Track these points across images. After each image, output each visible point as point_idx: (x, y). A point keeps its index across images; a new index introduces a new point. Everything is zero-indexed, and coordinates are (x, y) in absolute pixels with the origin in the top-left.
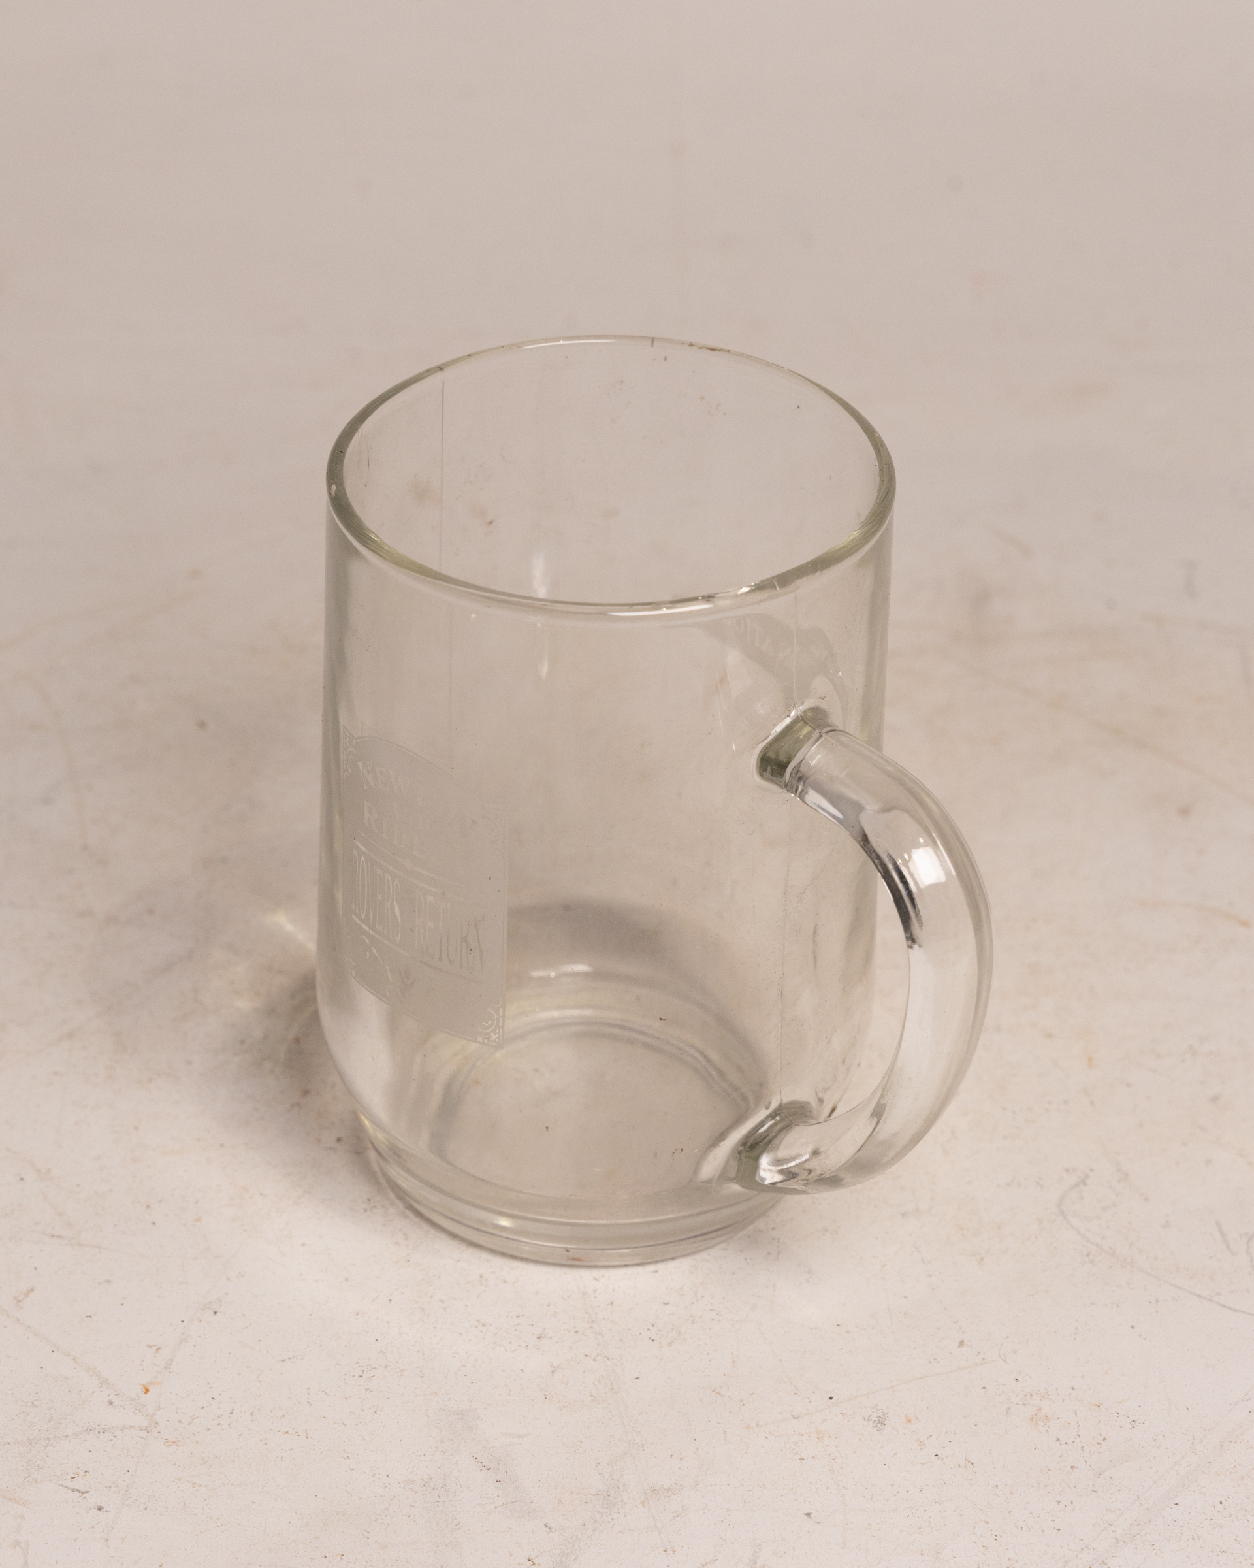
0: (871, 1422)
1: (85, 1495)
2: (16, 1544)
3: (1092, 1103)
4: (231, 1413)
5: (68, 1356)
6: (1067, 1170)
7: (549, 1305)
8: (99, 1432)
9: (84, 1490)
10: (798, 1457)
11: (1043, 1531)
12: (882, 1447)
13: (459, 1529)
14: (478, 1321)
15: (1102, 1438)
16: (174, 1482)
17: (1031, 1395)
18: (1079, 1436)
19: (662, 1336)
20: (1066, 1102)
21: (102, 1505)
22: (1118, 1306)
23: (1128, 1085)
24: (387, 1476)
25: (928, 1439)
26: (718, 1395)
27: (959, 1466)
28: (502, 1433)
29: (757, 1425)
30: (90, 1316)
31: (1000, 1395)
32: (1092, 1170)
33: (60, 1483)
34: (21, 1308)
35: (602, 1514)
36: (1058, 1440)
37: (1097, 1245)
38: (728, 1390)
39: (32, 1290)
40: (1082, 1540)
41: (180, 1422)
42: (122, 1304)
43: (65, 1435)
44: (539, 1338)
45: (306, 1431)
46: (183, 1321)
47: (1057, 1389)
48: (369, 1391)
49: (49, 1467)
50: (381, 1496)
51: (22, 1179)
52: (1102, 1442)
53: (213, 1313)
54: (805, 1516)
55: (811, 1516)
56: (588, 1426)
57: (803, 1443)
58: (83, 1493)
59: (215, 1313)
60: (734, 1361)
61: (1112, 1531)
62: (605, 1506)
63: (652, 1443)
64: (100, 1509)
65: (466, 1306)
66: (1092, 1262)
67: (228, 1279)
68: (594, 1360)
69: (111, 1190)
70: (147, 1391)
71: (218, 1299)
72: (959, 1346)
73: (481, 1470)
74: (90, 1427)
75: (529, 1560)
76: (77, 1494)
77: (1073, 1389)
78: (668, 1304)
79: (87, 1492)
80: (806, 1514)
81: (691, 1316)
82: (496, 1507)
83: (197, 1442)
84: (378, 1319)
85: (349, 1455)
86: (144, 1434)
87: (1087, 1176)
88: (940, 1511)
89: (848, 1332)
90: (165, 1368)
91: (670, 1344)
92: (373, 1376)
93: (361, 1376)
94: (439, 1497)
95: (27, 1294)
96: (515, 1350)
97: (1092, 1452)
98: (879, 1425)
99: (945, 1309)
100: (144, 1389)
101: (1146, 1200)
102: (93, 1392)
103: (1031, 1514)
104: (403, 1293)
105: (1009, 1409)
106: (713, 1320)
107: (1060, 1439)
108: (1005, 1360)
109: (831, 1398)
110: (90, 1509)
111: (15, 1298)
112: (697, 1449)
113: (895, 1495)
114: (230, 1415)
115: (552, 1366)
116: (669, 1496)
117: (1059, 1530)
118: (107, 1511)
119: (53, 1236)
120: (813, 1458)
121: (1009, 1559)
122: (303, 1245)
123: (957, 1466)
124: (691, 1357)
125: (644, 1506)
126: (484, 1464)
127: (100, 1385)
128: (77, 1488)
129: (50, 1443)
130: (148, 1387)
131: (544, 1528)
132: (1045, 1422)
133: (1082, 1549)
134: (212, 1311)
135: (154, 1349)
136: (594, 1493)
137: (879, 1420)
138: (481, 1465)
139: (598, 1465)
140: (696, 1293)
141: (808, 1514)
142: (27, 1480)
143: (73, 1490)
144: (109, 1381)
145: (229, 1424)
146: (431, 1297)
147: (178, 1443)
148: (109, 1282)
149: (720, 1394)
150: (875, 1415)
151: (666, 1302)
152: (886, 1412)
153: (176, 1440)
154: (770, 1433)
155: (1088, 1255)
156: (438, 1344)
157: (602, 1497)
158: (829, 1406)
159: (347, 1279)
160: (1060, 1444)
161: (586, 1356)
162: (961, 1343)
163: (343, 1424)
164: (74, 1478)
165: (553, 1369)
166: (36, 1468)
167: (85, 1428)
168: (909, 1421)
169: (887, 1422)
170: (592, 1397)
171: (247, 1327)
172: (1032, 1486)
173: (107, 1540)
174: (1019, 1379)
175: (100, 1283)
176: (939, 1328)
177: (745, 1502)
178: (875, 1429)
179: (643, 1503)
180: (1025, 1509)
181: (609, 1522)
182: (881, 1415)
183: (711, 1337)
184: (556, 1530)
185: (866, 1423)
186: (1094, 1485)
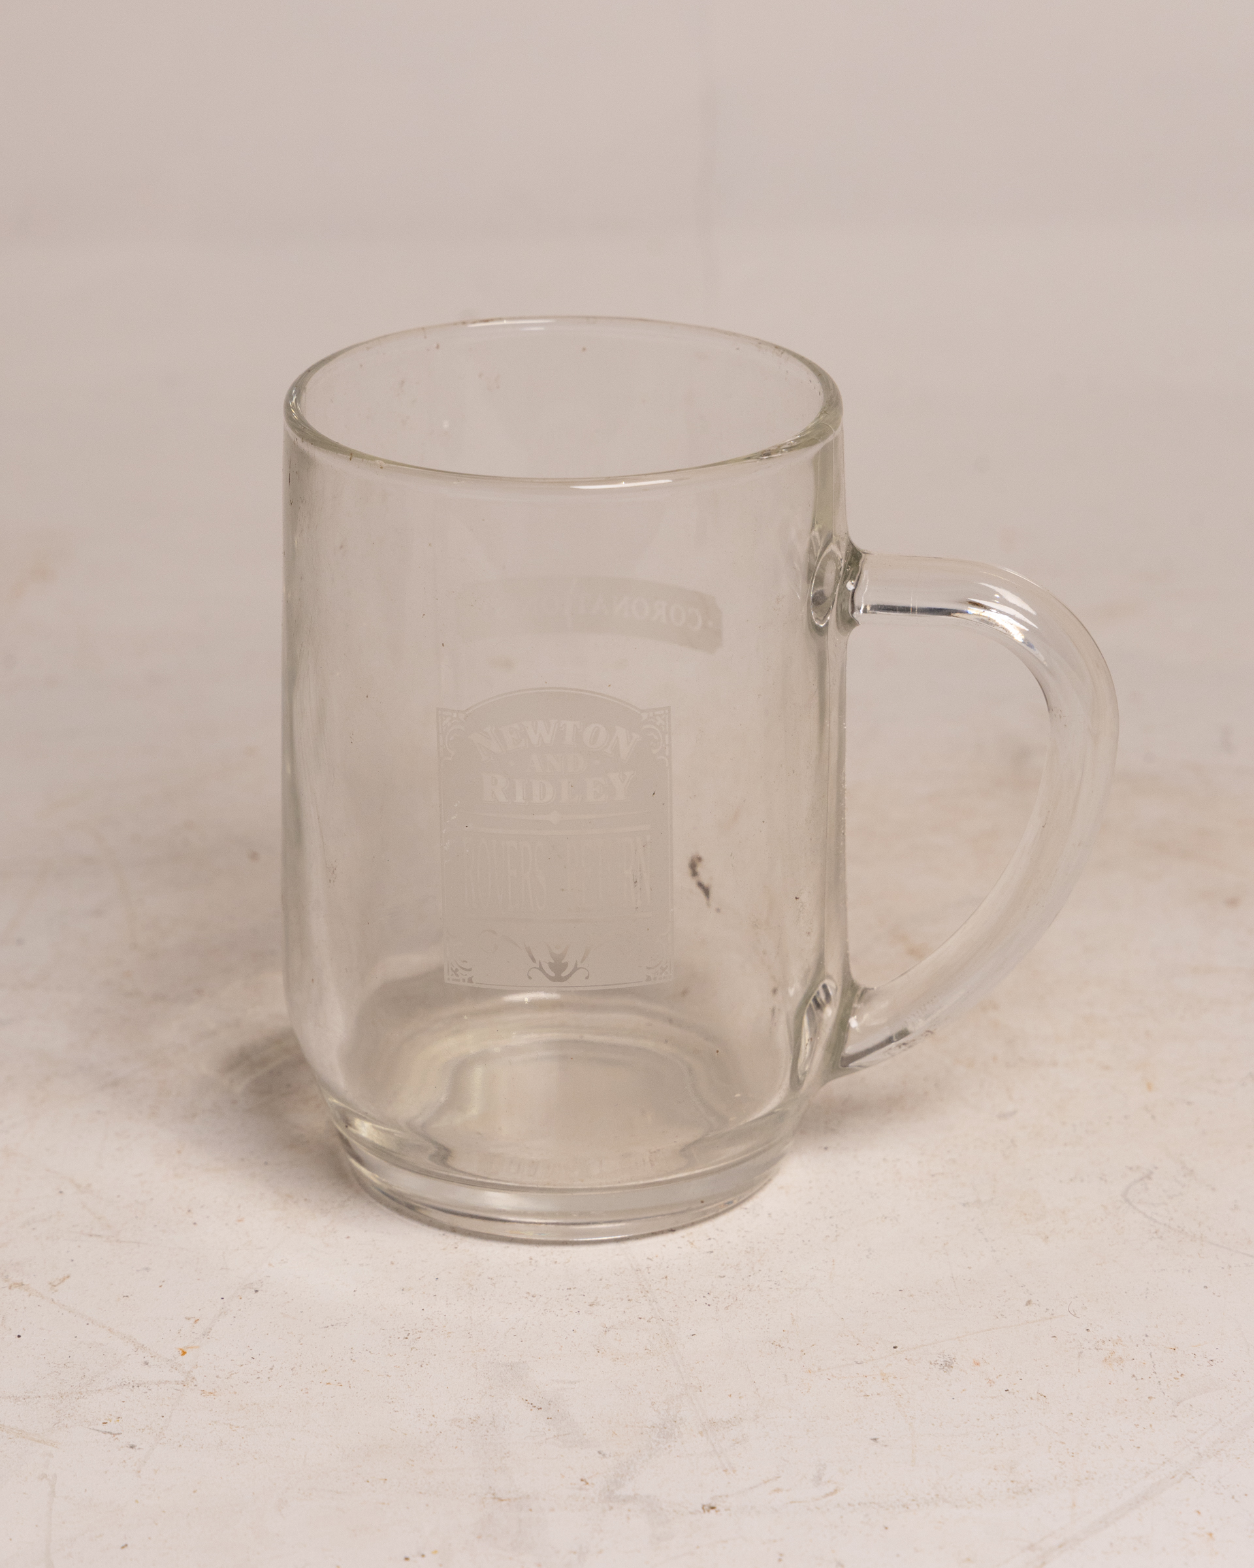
0: (937, 1366)
1: (116, 1436)
2: (44, 1476)
3: (1153, 1117)
4: (271, 1369)
5: (103, 1327)
6: (1131, 1169)
7: (601, 1280)
8: (133, 1387)
9: (116, 1432)
10: (863, 1394)
11: (1122, 1449)
12: (950, 1385)
13: (508, 1457)
14: (528, 1293)
15: (1180, 1374)
16: (210, 1424)
17: (1104, 1342)
18: (1155, 1373)
19: (719, 1302)
20: (1126, 1117)
21: (134, 1444)
22: (1189, 1271)
23: (1189, 1103)
24: (433, 1416)
25: (997, 1378)
26: (778, 1346)
27: (1031, 1398)
28: (553, 1380)
29: (819, 1369)
30: (127, 1296)
31: (1071, 1342)
32: (1156, 1168)
33: (91, 1427)
34: (56, 1291)
35: (659, 1443)
36: (1134, 1376)
37: (1165, 1225)
38: (788, 1342)
39: (68, 1277)
40: (1163, 1455)
41: (217, 1377)
42: (161, 1286)
43: (98, 1389)
44: (590, 1305)
45: (349, 1382)
46: (222, 1298)
47: (1130, 1337)
48: (413, 1350)
49: (80, 1415)
50: (427, 1432)
51: (61, 1192)
52: (1180, 1377)
53: (254, 1292)
54: (872, 1441)
55: (878, 1440)
56: (643, 1373)
57: (867, 1383)
58: (114, 1435)
59: (256, 1291)
60: (794, 1321)
61: (1195, 1448)
62: (662, 1436)
63: (710, 1386)
64: (132, 1447)
65: (516, 1282)
66: (1161, 1237)
67: (270, 1265)
68: (649, 1321)
69: (152, 1199)
70: (184, 1353)
71: (260, 1280)
72: (1027, 1305)
73: (531, 1410)
74: (124, 1383)
75: (582, 1480)
76: (109, 1436)
77: (1147, 1336)
78: (724, 1276)
79: (119, 1434)
80: (872, 1439)
81: (748, 1286)
82: (547, 1439)
83: (235, 1393)
84: (424, 1293)
85: (393, 1400)
86: (180, 1387)
87: (1151, 1173)
88: (1013, 1435)
89: (911, 1296)
90: (204, 1335)
91: (727, 1308)
92: (419, 1338)
93: (407, 1338)
94: (488, 1432)
95: (63, 1280)
96: (566, 1315)
97: (1169, 1385)
98: (946, 1368)
99: (1011, 1276)
100: (181, 1352)
101: (1213, 1189)
102: (128, 1355)
103: (1108, 1435)
104: (450, 1273)
105: (1081, 1353)
106: (771, 1288)
107: (1136, 1376)
108: (1075, 1315)
109: (895, 1347)
110: (122, 1447)
111: (50, 1284)
112: (757, 1389)
113: (966, 1423)
114: (270, 1371)
115: (605, 1327)
116: (729, 1428)
117: (1139, 1448)
118: (139, 1449)
119: (91, 1235)
120: (878, 1394)
121: (1087, 1472)
122: (348, 1237)
123: (1029, 1399)
124: (749, 1318)
125: (702, 1435)
126: (534, 1405)
127: (135, 1350)
128: (109, 1431)
129: (82, 1396)
130: (185, 1350)
131: (598, 1455)
132: (1119, 1362)
133: (1164, 1463)
134: (253, 1290)
135: (192, 1321)
136: (649, 1426)
137: (946, 1364)
138: (532, 1406)
139: (653, 1404)
140: (753, 1268)
141: (875, 1440)
142: (57, 1425)
143: (105, 1433)
144: (145, 1346)
145: (269, 1378)
146: (480, 1275)
147: (216, 1394)
148: (147, 1269)
149: (780, 1346)
150: (942, 1360)
151: (722, 1275)
152: (953, 1357)
153: (211, 1391)
154: (833, 1376)
155: (1156, 1232)
156: (486, 1311)
157: (658, 1429)
158: (893, 1354)
159: (392, 1263)
160: (1136, 1380)
161: (640, 1318)
162: (1029, 1303)
163: (388, 1376)
164: (106, 1423)
165: (605, 1329)
166: (67, 1415)
167: (119, 1384)
168: (978, 1364)
169: (954, 1365)
170: (647, 1351)
171: (288, 1302)
172: (1109, 1414)
173: (139, 1472)
174: (1091, 1330)
175: (138, 1271)
176: (1005, 1291)
177: (808, 1431)
178: (942, 1371)
179: (701, 1433)
180: (1102, 1431)
181: (666, 1449)
182: (948, 1360)
183: (769, 1301)
184: (610, 1456)
185: (932, 1366)
186: (1173, 1411)
